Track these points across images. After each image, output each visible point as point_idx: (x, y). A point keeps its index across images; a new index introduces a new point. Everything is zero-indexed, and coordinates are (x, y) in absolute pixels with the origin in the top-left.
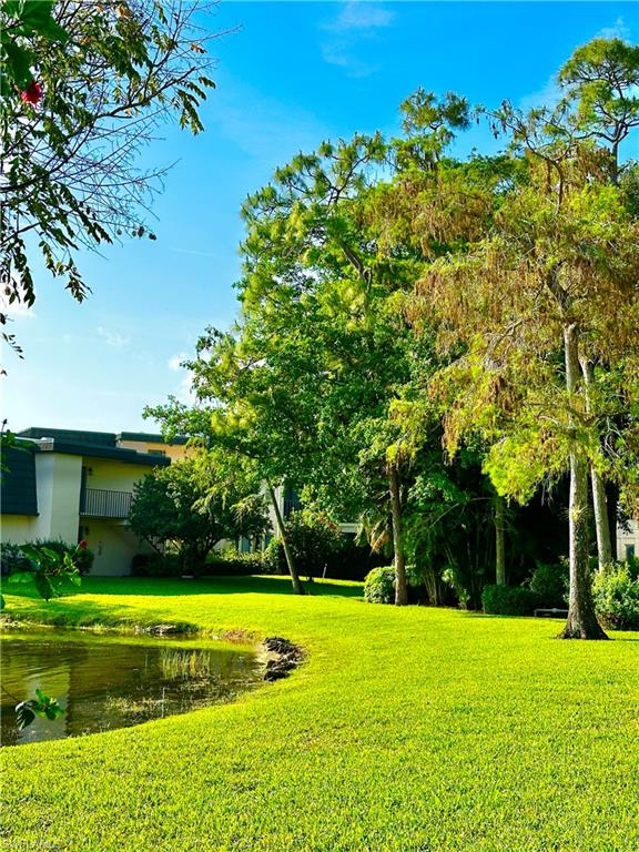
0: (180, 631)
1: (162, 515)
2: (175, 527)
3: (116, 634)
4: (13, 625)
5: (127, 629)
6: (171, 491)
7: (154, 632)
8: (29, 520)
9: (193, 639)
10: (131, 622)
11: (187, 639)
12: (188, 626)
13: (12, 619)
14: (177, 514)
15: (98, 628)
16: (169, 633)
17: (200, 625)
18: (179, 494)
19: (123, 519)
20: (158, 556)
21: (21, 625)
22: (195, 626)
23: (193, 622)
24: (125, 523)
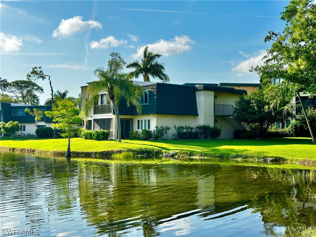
0: (277, 160)
1: (249, 113)
2: (256, 117)
3: (247, 162)
4: (202, 158)
5: (252, 160)
6: (252, 103)
7: (265, 161)
8: (195, 117)
9: (283, 164)
10: (253, 157)
11: (280, 164)
12: (280, 158)
13: (202, 156)
14: (256, 112)
15: (239, 159)
16: (272, 161)
17: (286, 158)
18: (256, 104)
19: (230, 116)
20: (244, 130)
21: (206, 158)
22: (283, 158)
23: (283, 156)
24: (231, 117)
